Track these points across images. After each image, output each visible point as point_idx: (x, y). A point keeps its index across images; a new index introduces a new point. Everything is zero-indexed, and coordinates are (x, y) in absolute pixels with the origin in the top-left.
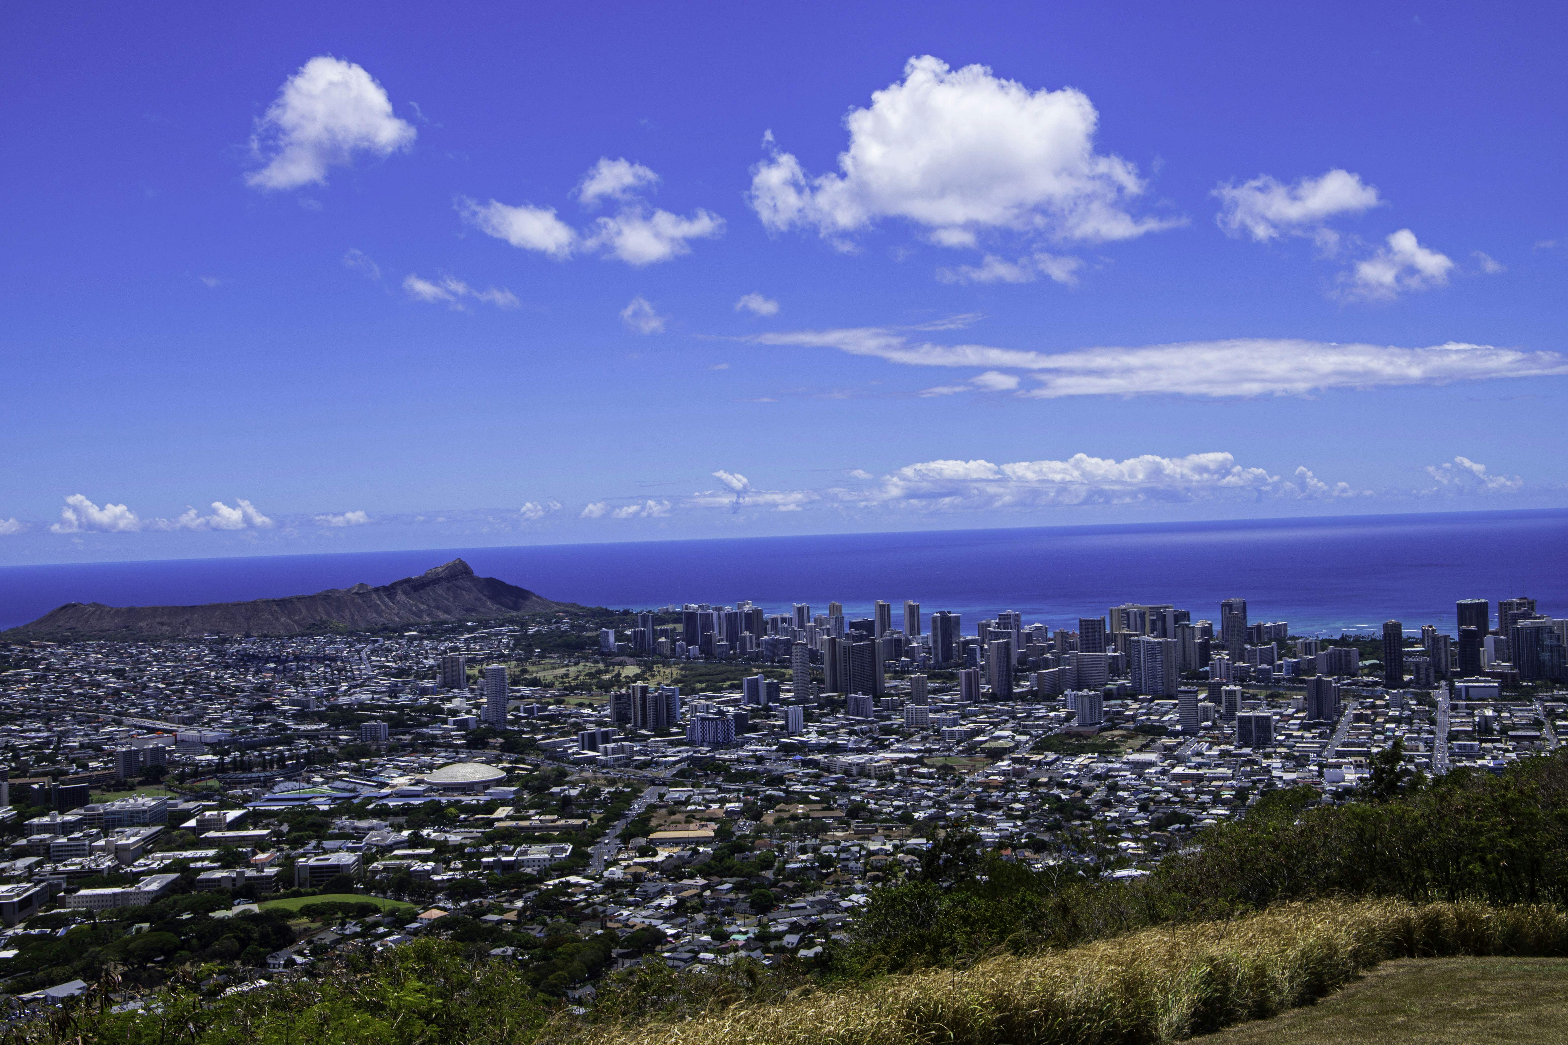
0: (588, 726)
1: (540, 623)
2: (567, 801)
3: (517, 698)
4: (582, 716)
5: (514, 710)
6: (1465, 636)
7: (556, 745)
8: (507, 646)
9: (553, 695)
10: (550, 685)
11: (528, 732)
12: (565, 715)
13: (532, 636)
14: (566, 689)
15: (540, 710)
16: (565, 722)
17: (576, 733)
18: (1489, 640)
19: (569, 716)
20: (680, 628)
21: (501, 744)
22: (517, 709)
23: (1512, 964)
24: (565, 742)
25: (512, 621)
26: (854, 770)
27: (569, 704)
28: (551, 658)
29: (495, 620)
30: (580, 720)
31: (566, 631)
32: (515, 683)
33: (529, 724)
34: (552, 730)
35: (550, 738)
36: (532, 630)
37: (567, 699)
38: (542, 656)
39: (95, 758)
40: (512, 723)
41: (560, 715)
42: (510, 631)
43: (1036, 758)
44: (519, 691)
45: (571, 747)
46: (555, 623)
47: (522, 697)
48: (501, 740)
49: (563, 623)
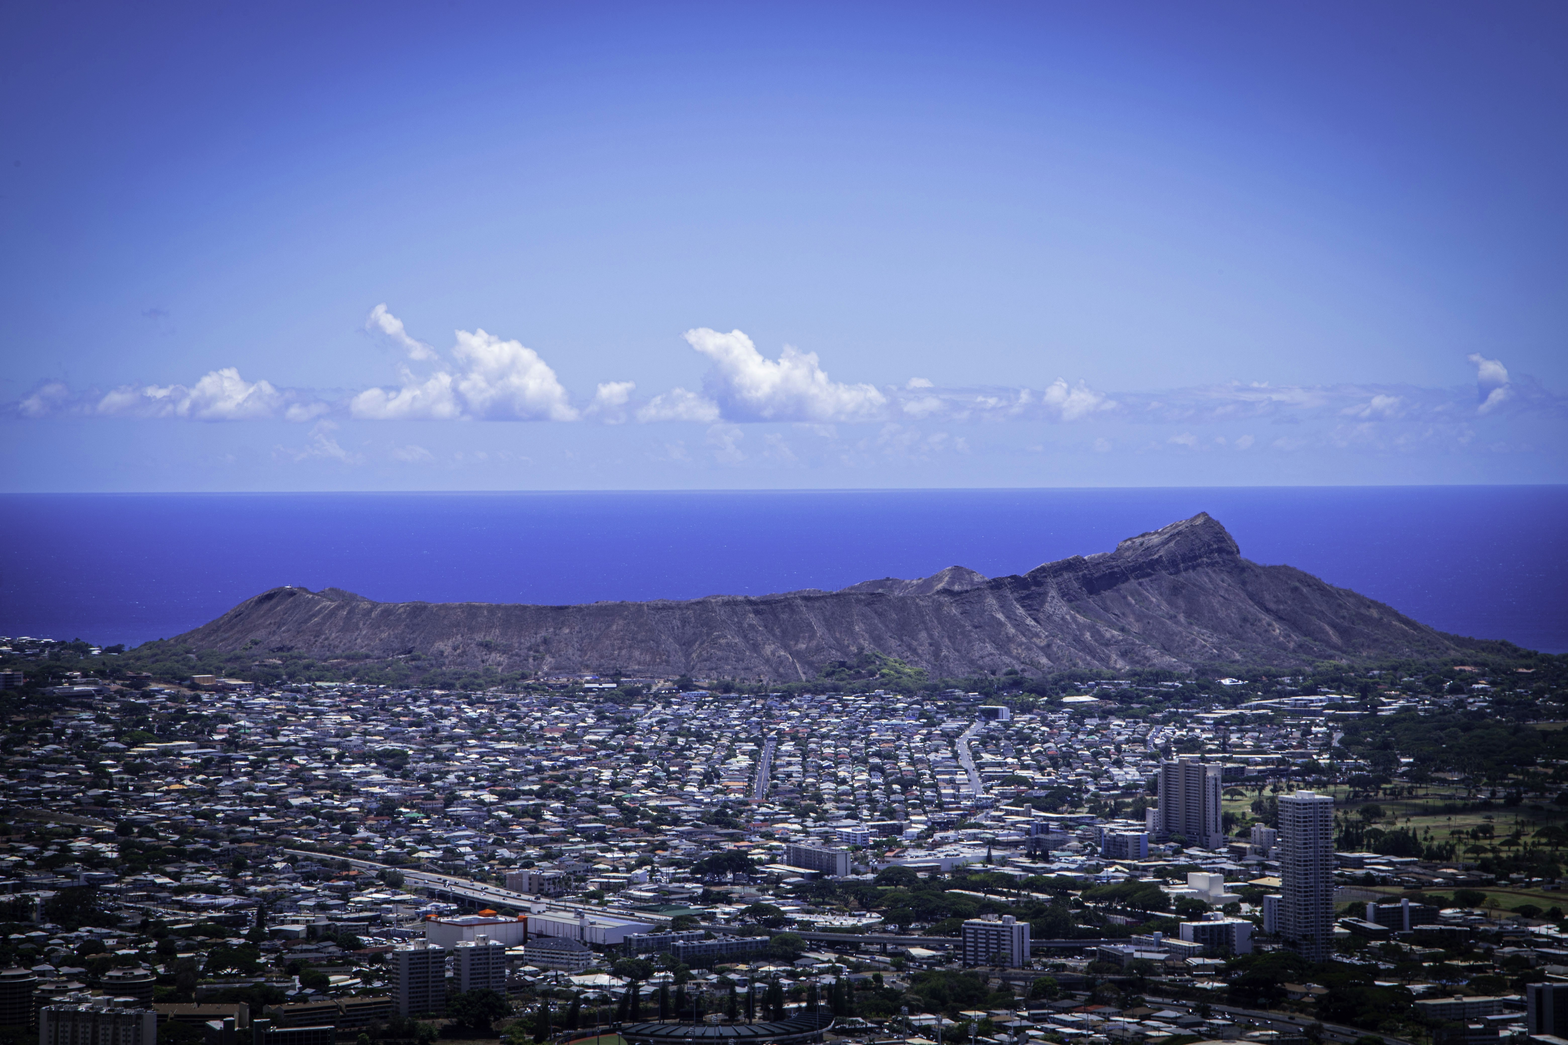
0: (1550, 970)
1: (1408, 690)
3: (1354, 881)
4: (1533, 940)
5: (1349, 912)
7: (1465, 1013)
8: (1325, 746)
9: (1452, 881)
10: (1444, 855)
11: (1387, 975)
12: (1485, 936)
13: (1390, 721)
14: (1485, 866)
15: (1417, 916)
16: (1488, 954)
17: (1518, 987)
19: (1498, 938)
21: (1319, 999)
22: (1358, 909)
24: (1488, 1008)
25: (1336, 681)
27: (1494, 906)
28: (1443, 782)
29: (1294, 674)
30: (1525, 952)
31: (1480, 714)
32: (1350, 841)
33: (1388, 952)
34: (1454, 973)
35: (1450, 995)
36: (1390, 707)
37: (1489, 893)
38: (1417, 776)
39: (343, 965)
40: (1346, 946)
41: (1473, 933)
42: (1332, 705)
44: (1360, 863)
45: (1506, 1023)
46: (1452, 691)
47: (1369, 881)
48: (1317, 988)
49: (1472, 693)
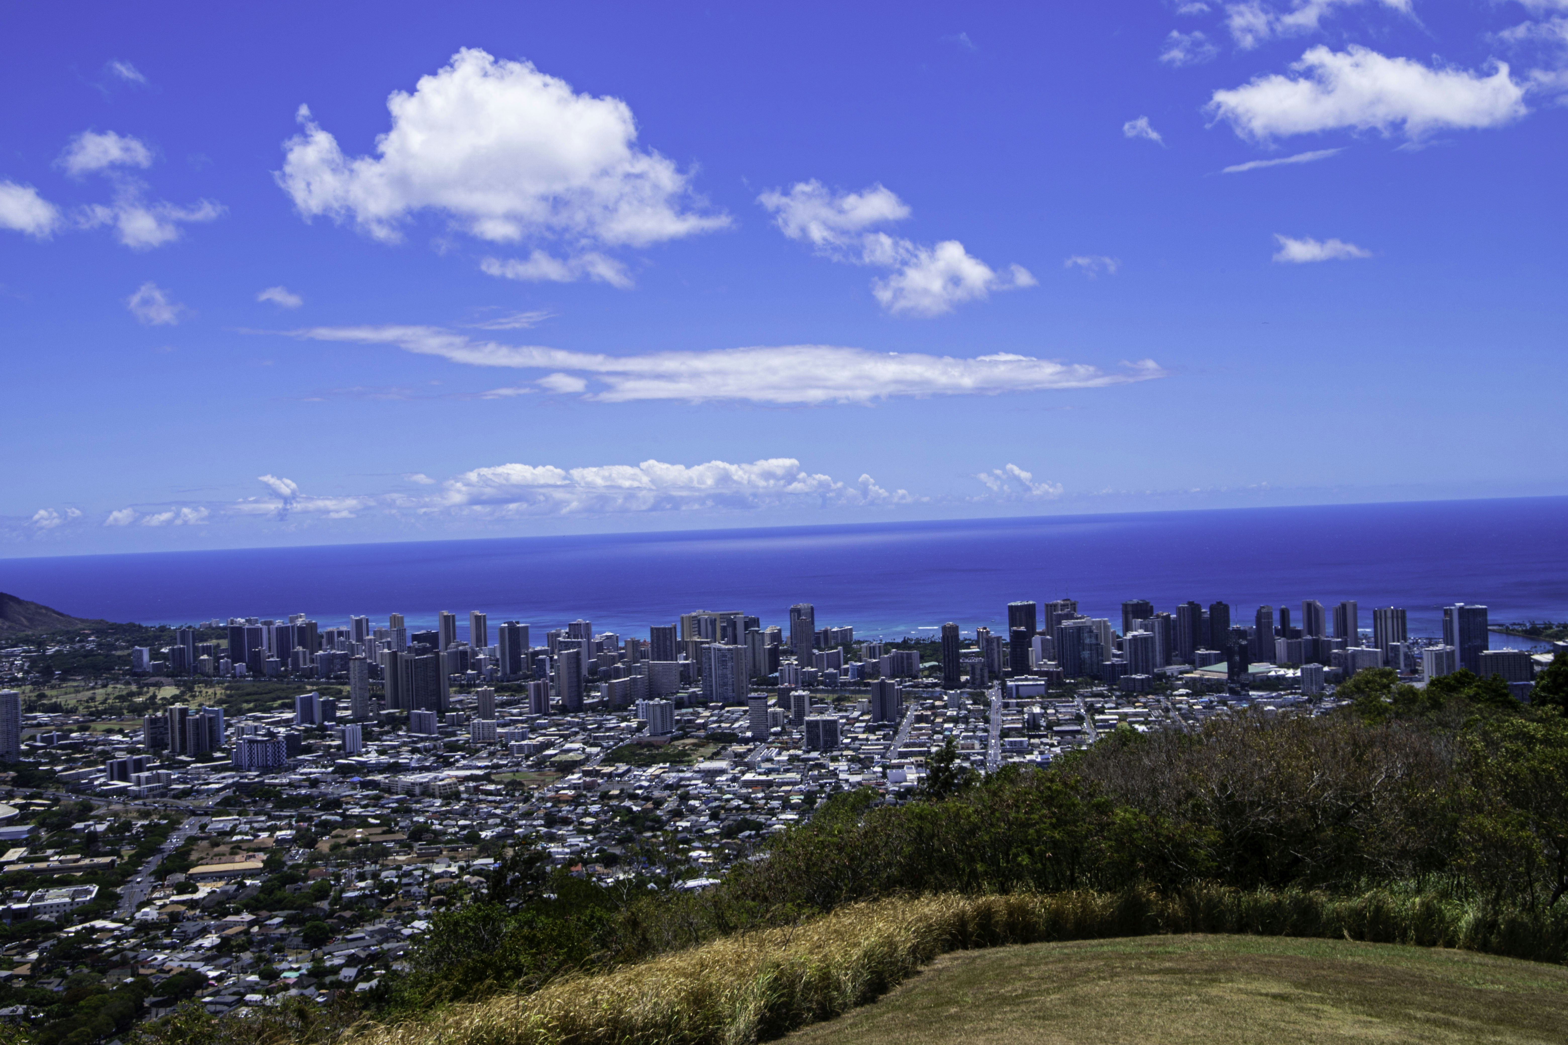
0: (117, 754)
1: (60, 642)
2: (93, 837)
3: (32, 726)
4: (111, 743)
5: (29, 739)
6: (1015, 635)
7: (79, 776)
8: (21, 669)
9: (77, 721)
10: (74, 711)
11: (45, 764)
12: (90, 743)
13: (51, 656)
14: (91, 714)
15: (60, 738)
16: (91, 750)
17: (103, 763)
18: (1036, 640)
19: (96, 743)
20: (224, 643)
21: (13, 778)
22: (33, 738)
23: (1054, 948)
24: (90, 773)
25: (27, 641)
26: (417, 790)
27: (95, 730)
28: (75, 680)
29: (7, 639)
30: (107, 748)
31: (92, 650)
32: (31, 708)
33: (46, 755)
34: (76, 760)
35: (73, 769)
36: (51, 650)
37: (93, 725)
38: (63, 679)
40: (26, 754)
41: (85, 742)
42: (25, 651)
43: (607, 770)
44: (35, 718)
45: (97, 778)
46: (79, 641)
47: (39, 725)
48: (12, 774)
49: (88, 642)
